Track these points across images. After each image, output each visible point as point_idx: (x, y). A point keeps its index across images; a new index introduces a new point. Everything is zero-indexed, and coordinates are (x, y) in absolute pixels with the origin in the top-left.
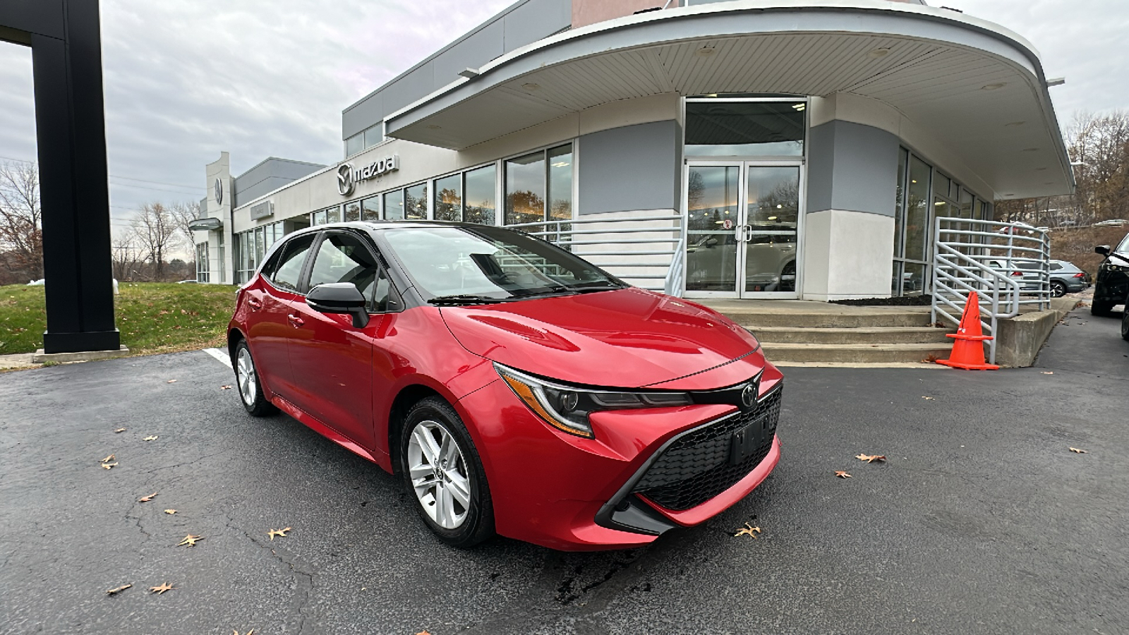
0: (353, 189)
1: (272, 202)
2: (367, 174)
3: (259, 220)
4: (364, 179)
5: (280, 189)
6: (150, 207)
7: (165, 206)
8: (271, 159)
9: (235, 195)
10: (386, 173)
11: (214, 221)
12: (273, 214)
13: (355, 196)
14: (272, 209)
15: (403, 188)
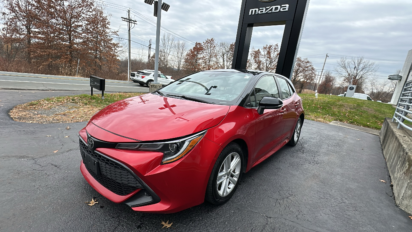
11: (397, 76)
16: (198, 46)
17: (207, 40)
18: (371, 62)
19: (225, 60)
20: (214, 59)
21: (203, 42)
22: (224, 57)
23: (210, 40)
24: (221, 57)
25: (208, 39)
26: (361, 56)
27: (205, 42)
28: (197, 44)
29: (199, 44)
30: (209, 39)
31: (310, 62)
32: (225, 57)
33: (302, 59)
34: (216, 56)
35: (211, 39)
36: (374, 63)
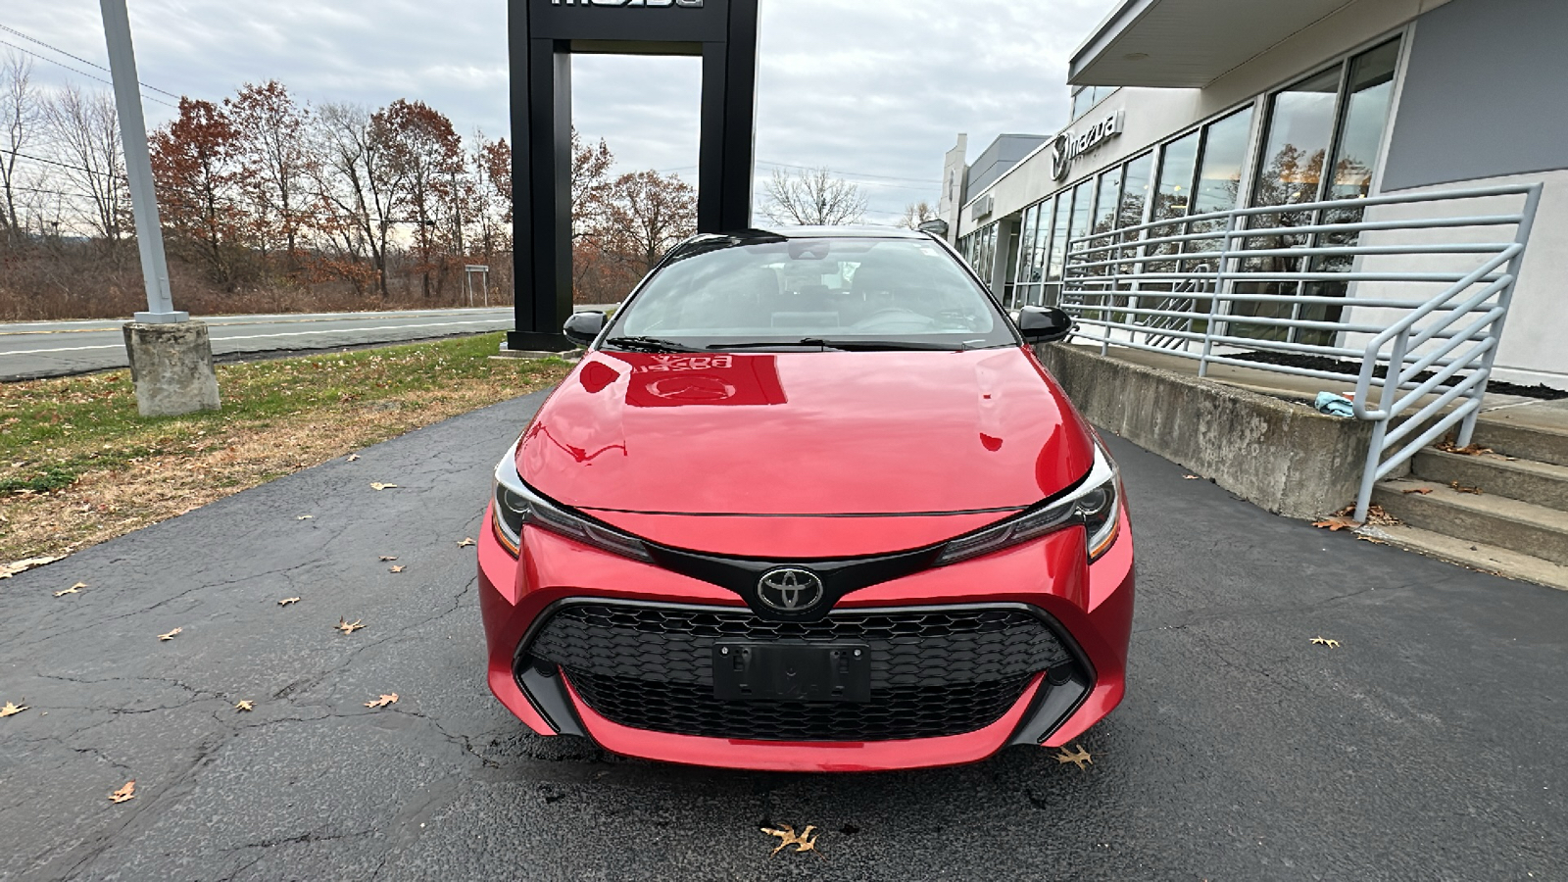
0: (1066, 172)
1: (992, 196)
2: (1083, 145)
3: (981, 219)
4: (1080, 153)
5: (1000, 178)
6: (916, 208)
7: (929, 207)
8: (1002, 136)
9: (967, 189)
10: (1105, 141)
11: (937, 224)
12: (990, 212)
13: (1069, 180)
14: (991, 205)
15: (1122, 162)
16: (198, 116)
17: (245, 91)
18: (848, 183)
19: (361, 183)
20: (305, 181)
21: (227, 102)
22: (353, 171)
23: (260, 92)
24: (344, 171)
25: (250, 87)
26: (821, 168)
27: (235, 99)
28: (186, 107)
29: (207, 107)
30: (255, 87)
31: (689, 187)
32: (362, 172)
33: (663, 177)
34: (312, 167)
35: (265, 87)
36: (855, 187)
